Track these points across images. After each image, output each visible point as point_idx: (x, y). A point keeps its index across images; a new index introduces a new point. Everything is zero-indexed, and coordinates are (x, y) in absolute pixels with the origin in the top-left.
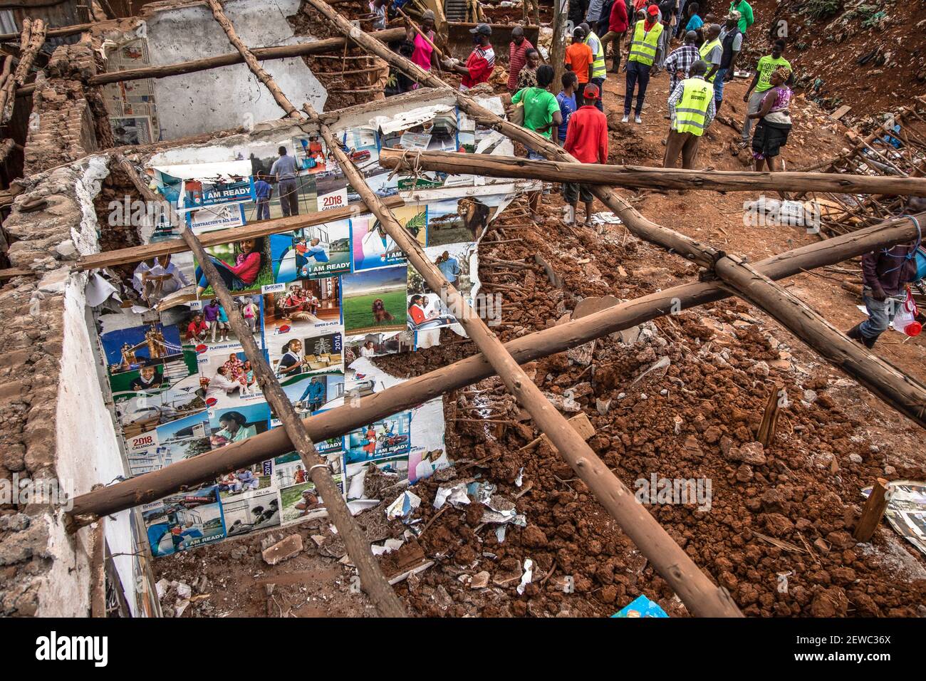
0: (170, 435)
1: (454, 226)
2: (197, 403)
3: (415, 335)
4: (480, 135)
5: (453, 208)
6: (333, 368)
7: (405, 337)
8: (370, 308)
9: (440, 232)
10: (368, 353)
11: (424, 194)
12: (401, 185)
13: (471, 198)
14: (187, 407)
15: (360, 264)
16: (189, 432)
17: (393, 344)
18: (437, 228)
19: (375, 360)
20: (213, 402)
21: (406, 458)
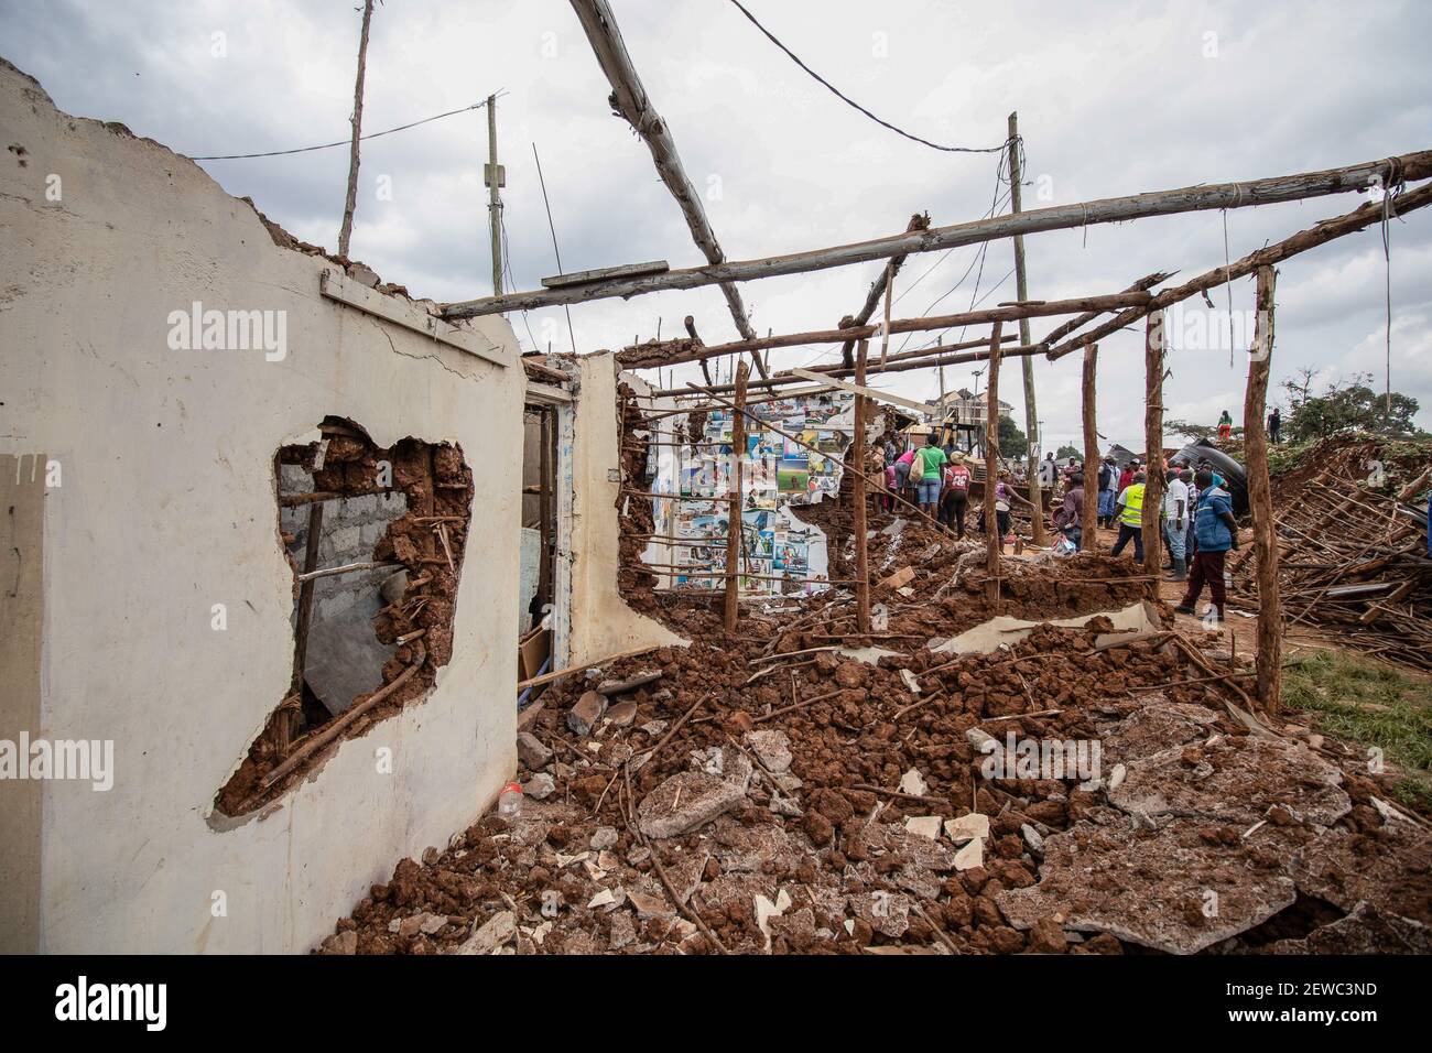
0: (697, 525)
1: (832, 444)
2: (710, 512)
3: (810, 497)
4: (842, 402)
5: (831, 435)
6: (771, 509)
7: (805, 497)
8: (790, 480)
9: (824, 447)
10: (788, 503)
11: (816, 426)
12: (806, 422)
13: (839, 431)
14: (707, 512)
15: (787, 457)
16: (704, 526)
17: (800, 500)
18: (823, 444)
19: (792, 508)
20: (717, 513)
21: (805, 575)
